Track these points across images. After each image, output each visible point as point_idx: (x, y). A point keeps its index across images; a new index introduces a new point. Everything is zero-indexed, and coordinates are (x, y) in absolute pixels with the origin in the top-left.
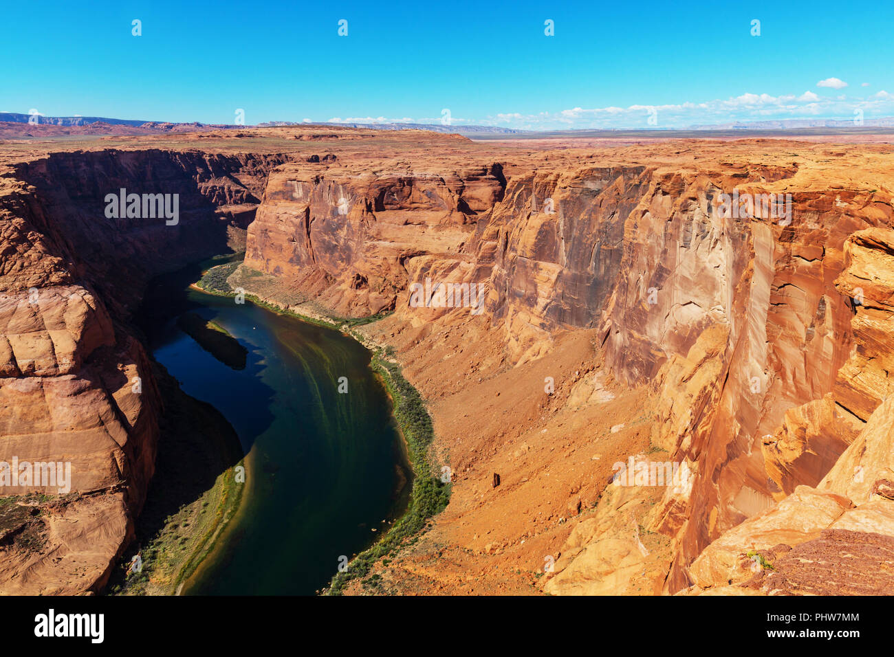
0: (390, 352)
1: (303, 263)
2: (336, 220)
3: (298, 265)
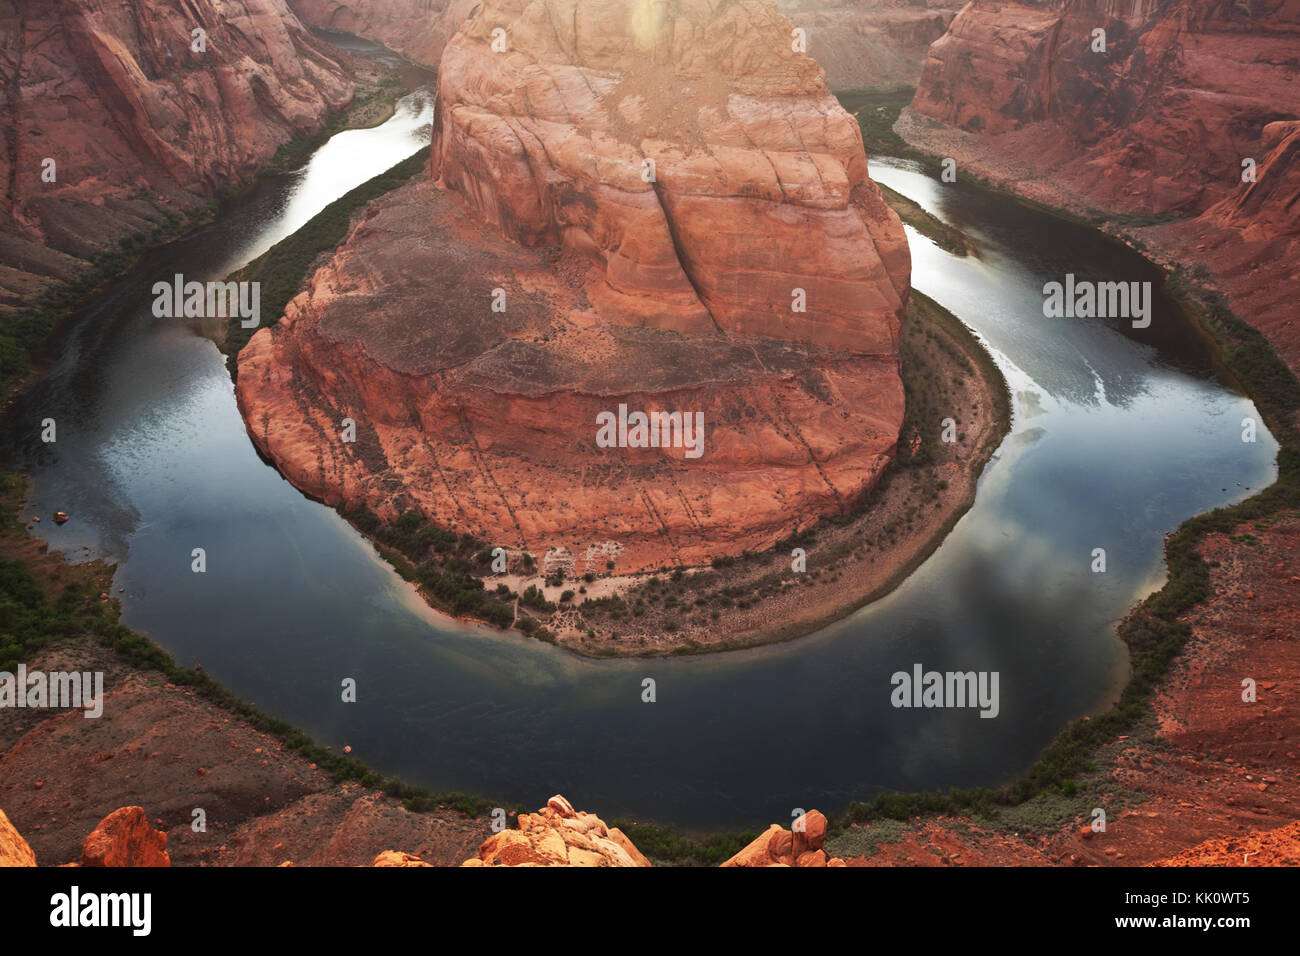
0: (1201, 273)
1: (1028, 114)
3: (1016, 116)
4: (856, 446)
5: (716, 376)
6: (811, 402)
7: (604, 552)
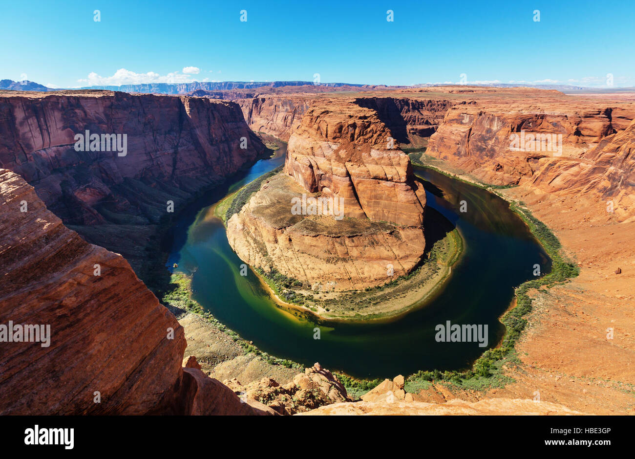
0: (522, 204)
1: (462, 155)
2: (488, 135)
3: (458, 156)
4: (410, 255)
5: (367, 232)
6: (396, 241)
7: (331, 284)
